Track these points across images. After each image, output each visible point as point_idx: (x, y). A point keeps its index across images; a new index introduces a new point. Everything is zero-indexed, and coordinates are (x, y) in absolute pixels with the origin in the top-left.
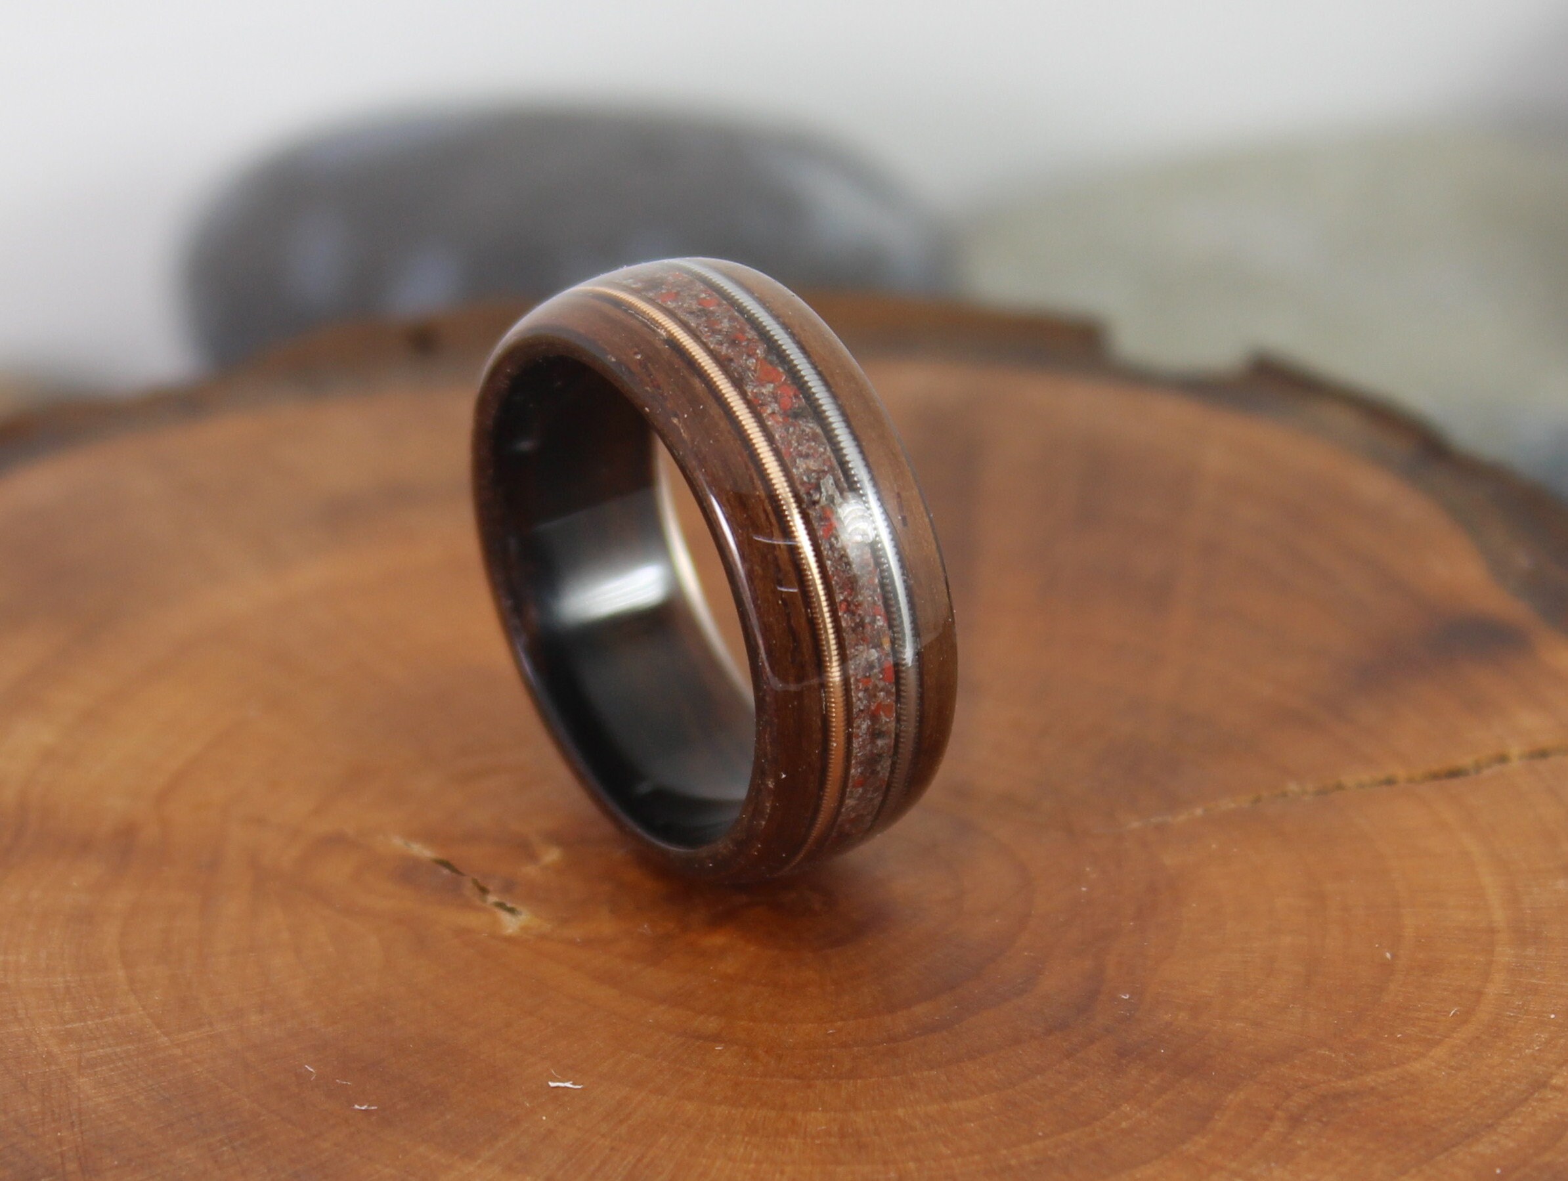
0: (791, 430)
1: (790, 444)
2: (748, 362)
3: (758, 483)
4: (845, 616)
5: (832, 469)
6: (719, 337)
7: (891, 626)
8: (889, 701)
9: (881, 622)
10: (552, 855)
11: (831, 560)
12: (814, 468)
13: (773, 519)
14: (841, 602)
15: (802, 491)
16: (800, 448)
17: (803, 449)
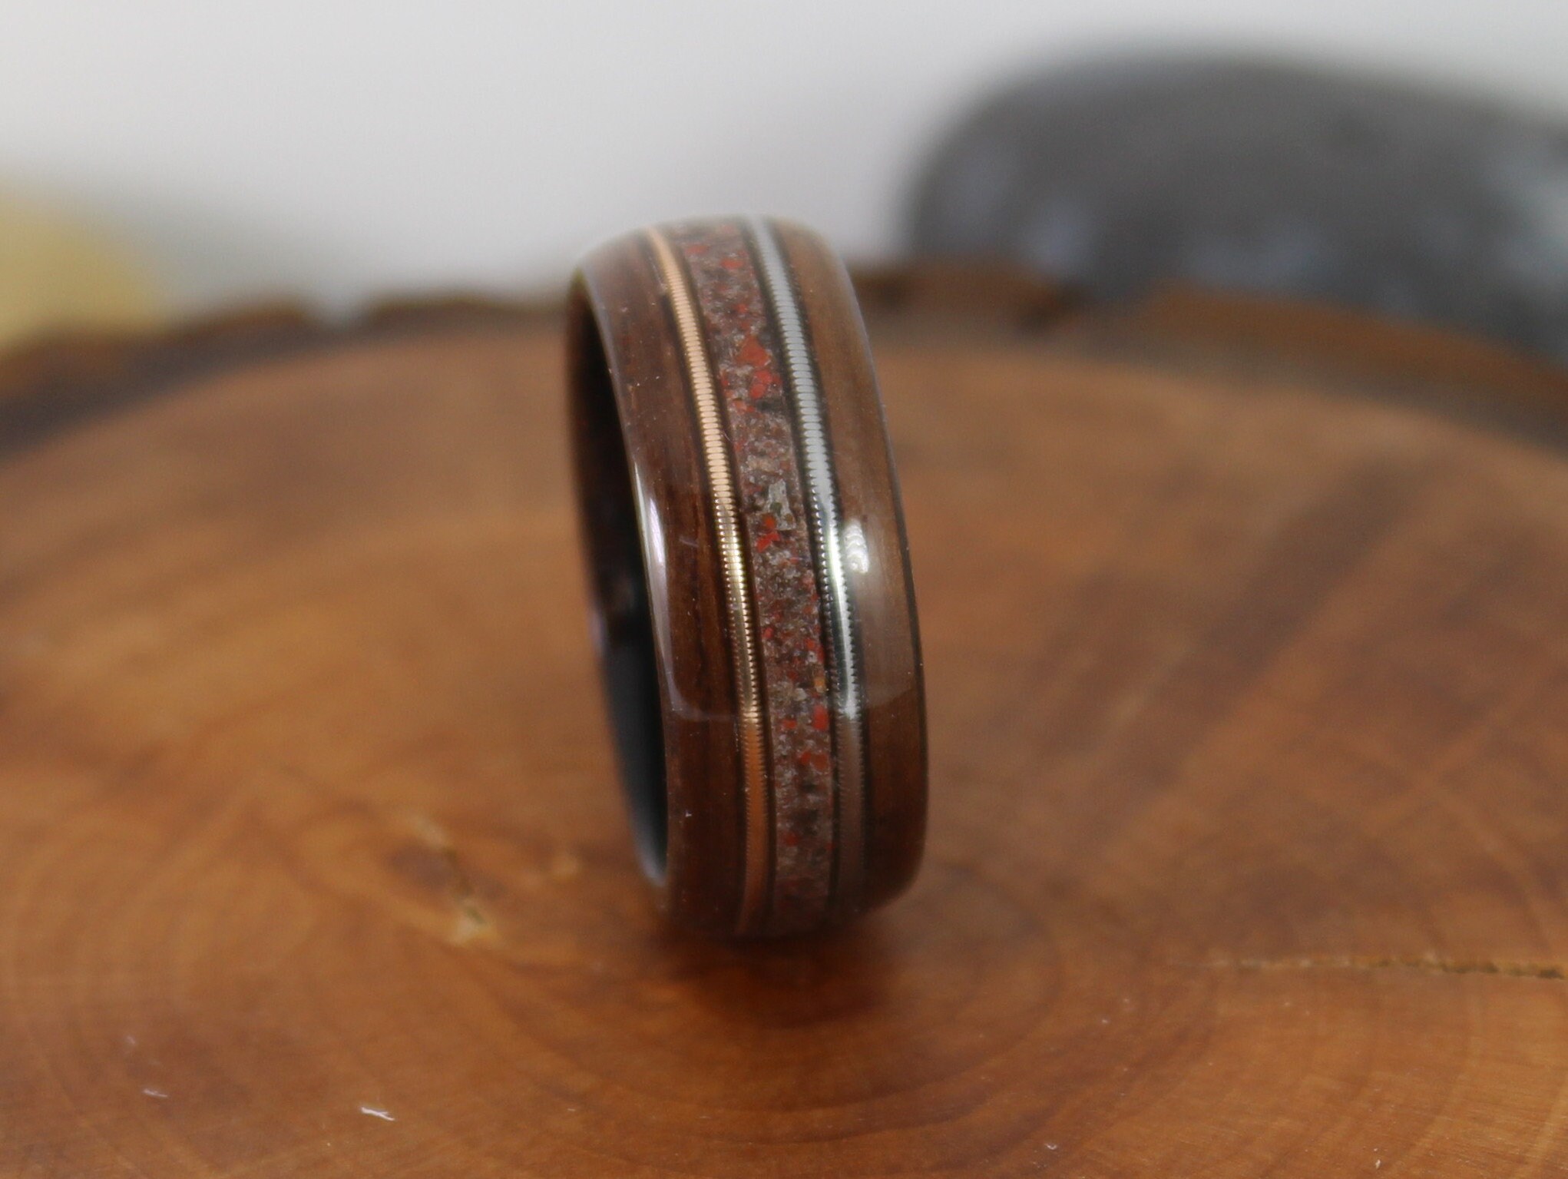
0: (753, 421)
1: (745, 437)
2: (735, 337)
3: (695, 474)
4: (769, 644)
5: (788, 472)
6: (719, 304)
7: (827, 665)
8: (820, 751)
9: (813, 658)
10: (566, 867)
11: (762, 577)
12: (766, 470)
13: (701, 517)
14: (766, 627)
15: (745, 492)
16: (756, 444)
17: (760, 446)
